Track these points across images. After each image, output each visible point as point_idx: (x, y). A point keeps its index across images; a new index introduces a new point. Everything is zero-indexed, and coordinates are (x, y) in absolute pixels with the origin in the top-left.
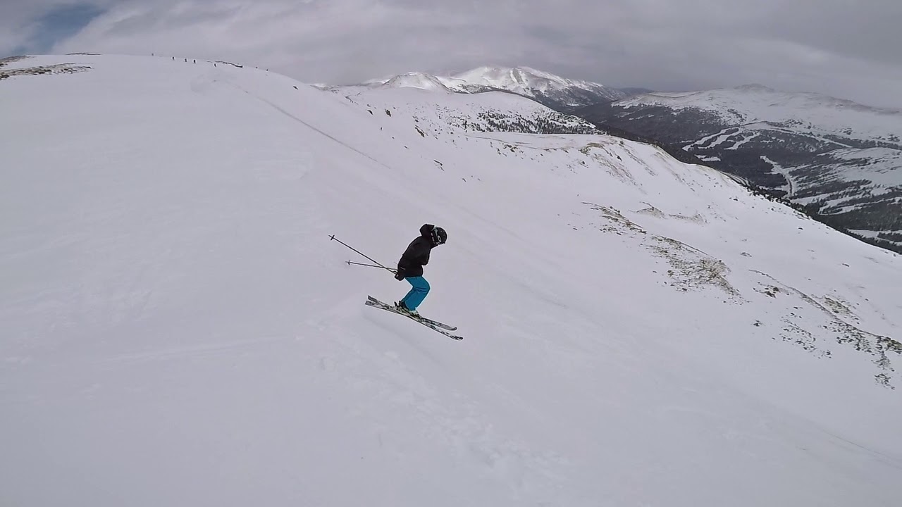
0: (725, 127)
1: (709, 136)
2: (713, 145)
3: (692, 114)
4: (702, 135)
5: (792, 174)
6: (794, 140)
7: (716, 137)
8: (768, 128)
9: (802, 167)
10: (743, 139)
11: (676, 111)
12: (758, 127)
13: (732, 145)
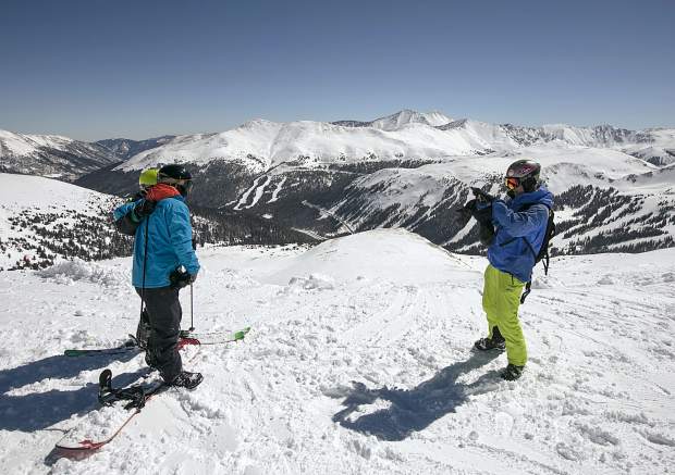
0: (255, 176)
1: (246, 191)
2: (255, 200)
3: (219, 168)
4: (240, 192)
5: (339, 213)
6: (313, 176)
7: (253, 191)
8: (289, 169)
9: (342, 204)
10: (276, 187)
11: (203, 167)
12: (280, 171)
13: (270, 196)
